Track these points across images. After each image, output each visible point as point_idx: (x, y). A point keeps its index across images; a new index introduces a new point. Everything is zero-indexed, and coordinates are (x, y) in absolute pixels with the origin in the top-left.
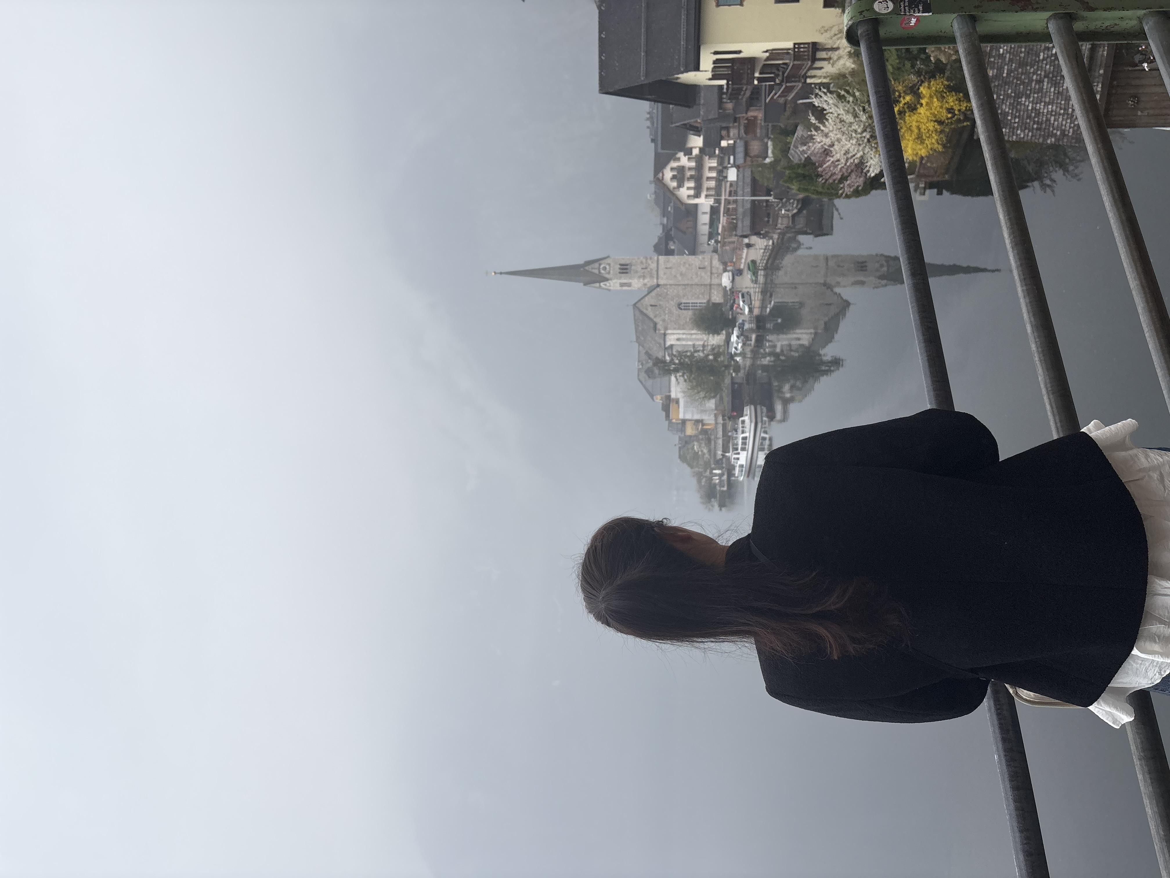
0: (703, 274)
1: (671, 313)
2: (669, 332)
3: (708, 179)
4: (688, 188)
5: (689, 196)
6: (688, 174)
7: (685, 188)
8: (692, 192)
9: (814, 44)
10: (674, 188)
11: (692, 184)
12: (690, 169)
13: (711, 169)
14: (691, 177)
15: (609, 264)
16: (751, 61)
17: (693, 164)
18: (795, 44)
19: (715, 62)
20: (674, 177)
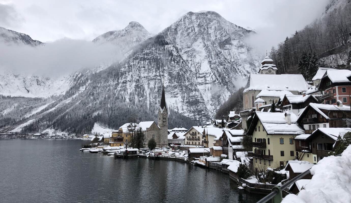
0: (163, 142)
1: (152, 132)
2: (146, 132)
3: (193, 142)
4: (190, 137)
5: (187, 137)
6: (194, 136)
7: (190, 136)
8: (188, 138)
9: (273, 160)
10: (190, 133)
11: (191, 138)
12: (196, 137)
13: (196, 143)
14: (193, 137)
15: (166, 114)
16: (265, 147)
17: (197, 138)
18: (273, 156)
19: (263, 139)
20: (193, 133)
